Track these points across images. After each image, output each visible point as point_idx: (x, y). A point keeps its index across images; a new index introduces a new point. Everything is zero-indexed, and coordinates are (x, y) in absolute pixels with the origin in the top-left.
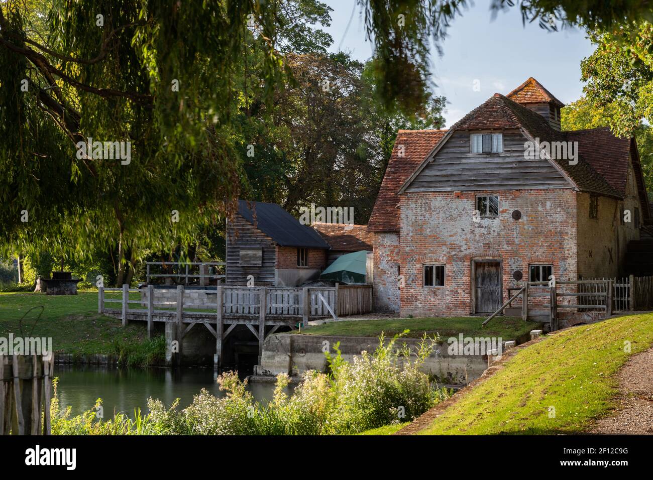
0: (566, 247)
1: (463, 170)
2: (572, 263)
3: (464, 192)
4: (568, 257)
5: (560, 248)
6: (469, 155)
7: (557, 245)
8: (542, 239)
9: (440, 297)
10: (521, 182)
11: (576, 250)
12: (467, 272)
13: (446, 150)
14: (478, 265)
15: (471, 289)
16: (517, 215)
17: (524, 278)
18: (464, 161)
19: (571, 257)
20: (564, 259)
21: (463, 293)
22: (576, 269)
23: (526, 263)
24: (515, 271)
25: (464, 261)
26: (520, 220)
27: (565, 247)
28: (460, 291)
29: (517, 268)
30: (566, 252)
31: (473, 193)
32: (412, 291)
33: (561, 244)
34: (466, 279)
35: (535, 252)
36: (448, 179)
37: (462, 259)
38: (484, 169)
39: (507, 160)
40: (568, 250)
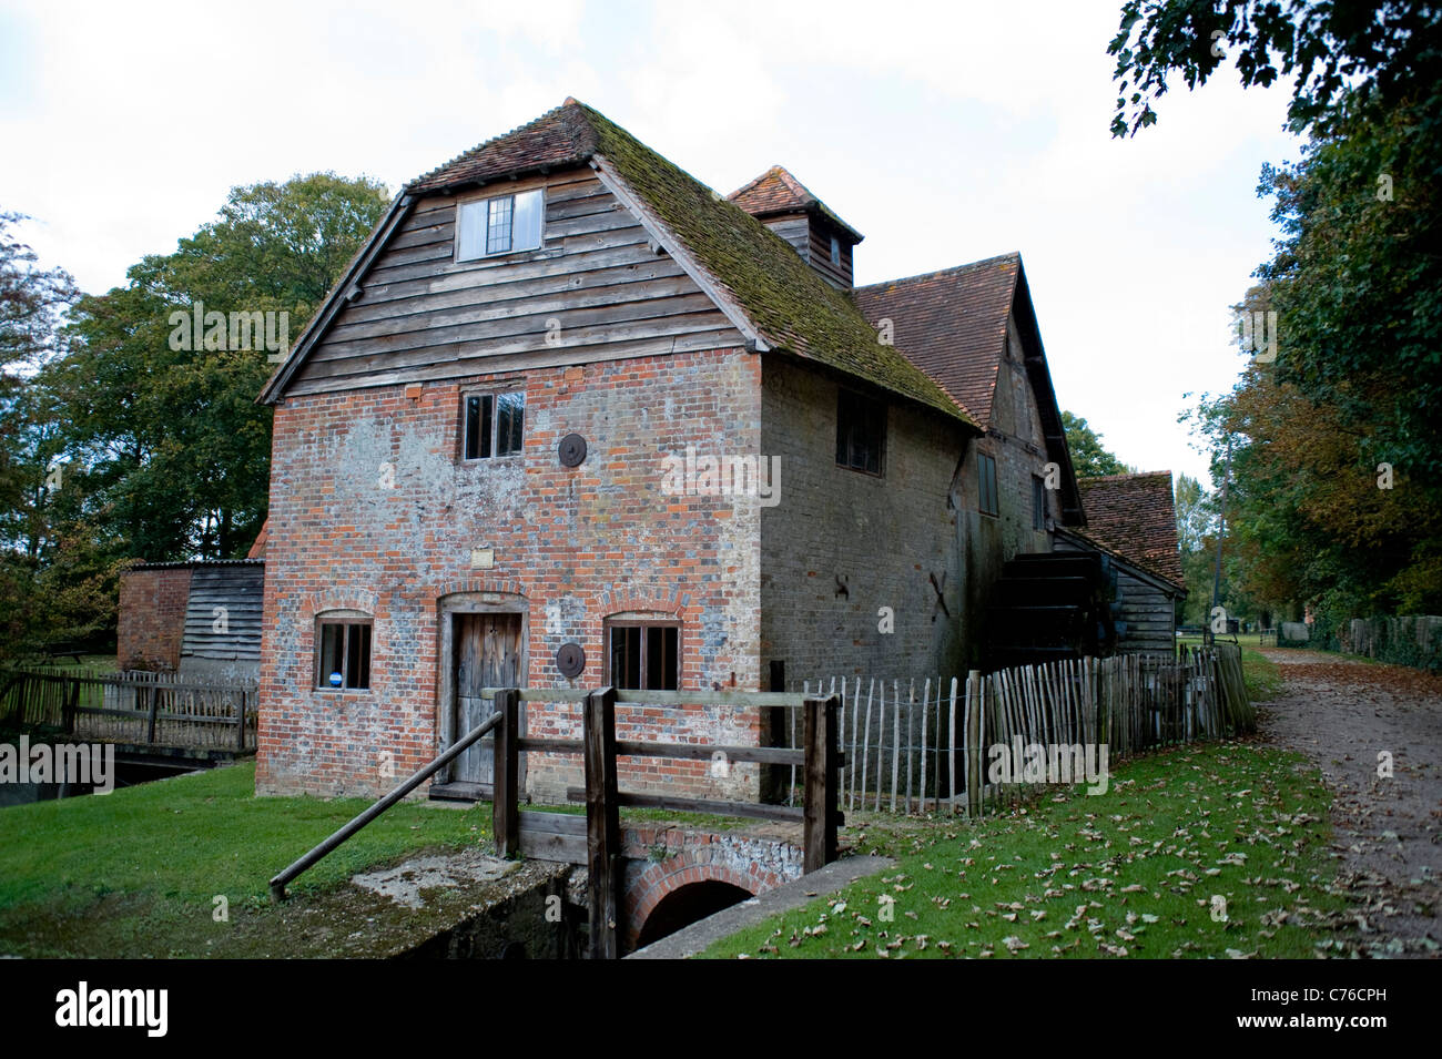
0: (727, 557)
1: (430, 313)
2: (743, 619)
3: (432, 386)
4: (729, 593)
5: (704, 562)
6: (452, 267)
7: (693, 554)
8: (646, 533)
9: (354, 728)
10: (590, 341)
11: (757, 570)
12: (427, 646)
13: (391, 261)
14: (461, 621)
15: (436, 703)
16: (573, 452)
17: (589, 670)
18: (436, 287)
19: (741, 594)
20: (718, 601)
21: (414, 716)
22: (755, 638)
23: (598, 617)
24: (563, 643)
25: (422, 610)
26: (582, 468)
27: (720, 557)
28: (407, 708)
29: (570, 632)
30: (725, 576)
31: (454, 386)
32: (286, 701)
33: (707, 546)
34: (424, 669)
35: (625, 579)
36: (394, 348)
37: (414, 602)
38: (488, 305)
39: (555, 270)
40: (731, 569)
